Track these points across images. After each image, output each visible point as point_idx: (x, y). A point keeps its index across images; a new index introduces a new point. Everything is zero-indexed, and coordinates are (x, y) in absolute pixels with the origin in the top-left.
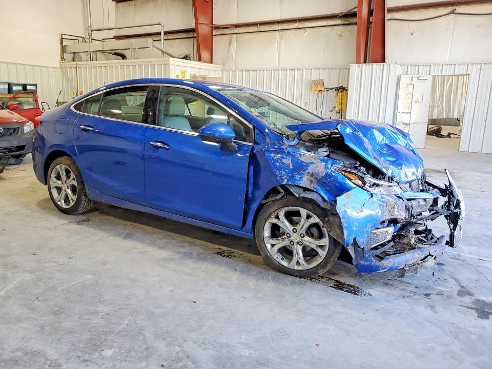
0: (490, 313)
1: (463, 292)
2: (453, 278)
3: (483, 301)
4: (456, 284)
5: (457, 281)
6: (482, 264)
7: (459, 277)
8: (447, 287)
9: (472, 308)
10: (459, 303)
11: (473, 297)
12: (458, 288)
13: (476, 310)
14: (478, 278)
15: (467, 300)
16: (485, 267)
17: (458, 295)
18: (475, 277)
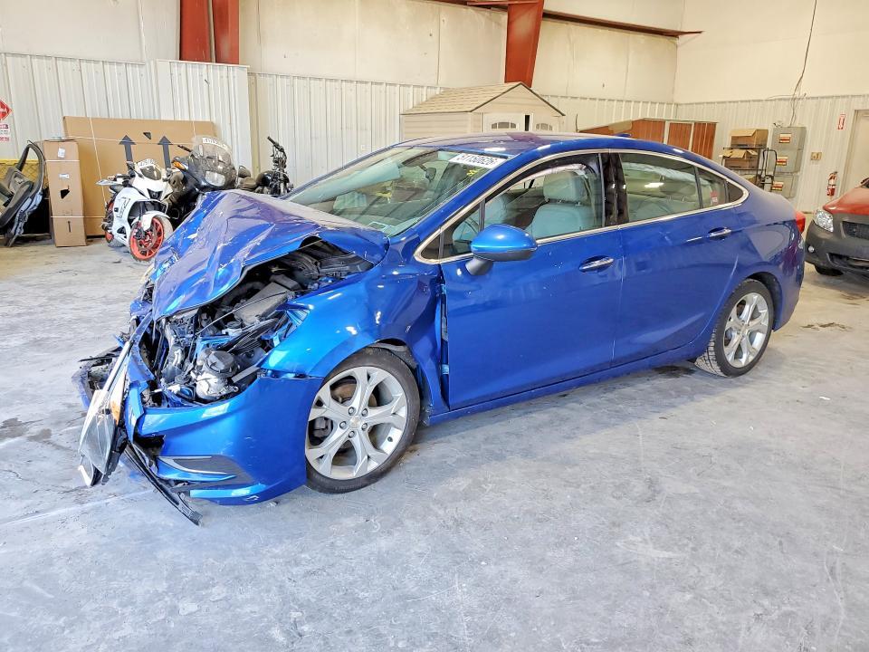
0: (2, 427)
1: (44, 436)
2: (66, 449)
3: (14, 437)
4: (58, 443)
5: (59, 447)
6: (29, 502)
7: (58, 455)
8: (67, 432)
9: (24, 424)
10: (44, 422)
11: (28, 435)
12: (52, 438)
13: (20, 424)
14: (30, 468)
15: (35, 430)
16: (21, 498)
17: (49, 430)
18: (34, 467)
